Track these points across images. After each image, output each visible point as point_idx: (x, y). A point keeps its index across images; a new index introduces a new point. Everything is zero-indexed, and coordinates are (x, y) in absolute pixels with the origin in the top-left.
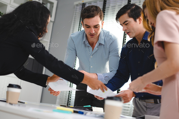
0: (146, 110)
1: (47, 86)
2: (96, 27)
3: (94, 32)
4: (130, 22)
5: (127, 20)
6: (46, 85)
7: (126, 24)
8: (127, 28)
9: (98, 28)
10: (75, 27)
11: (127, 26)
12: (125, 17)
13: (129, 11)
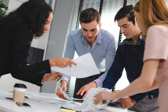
0: (140, 105)
1: (42, 85)
2: (93, 30)
3: (91, 35)
4: (129, 25)
5: (126, 23)
6: (42, 83)
7: (125, 27)
8: (126, 30)
9: (95, 31)
10: (74, 19)
11: (126, 29)
12: (125, 20)
13: (129, 15)
